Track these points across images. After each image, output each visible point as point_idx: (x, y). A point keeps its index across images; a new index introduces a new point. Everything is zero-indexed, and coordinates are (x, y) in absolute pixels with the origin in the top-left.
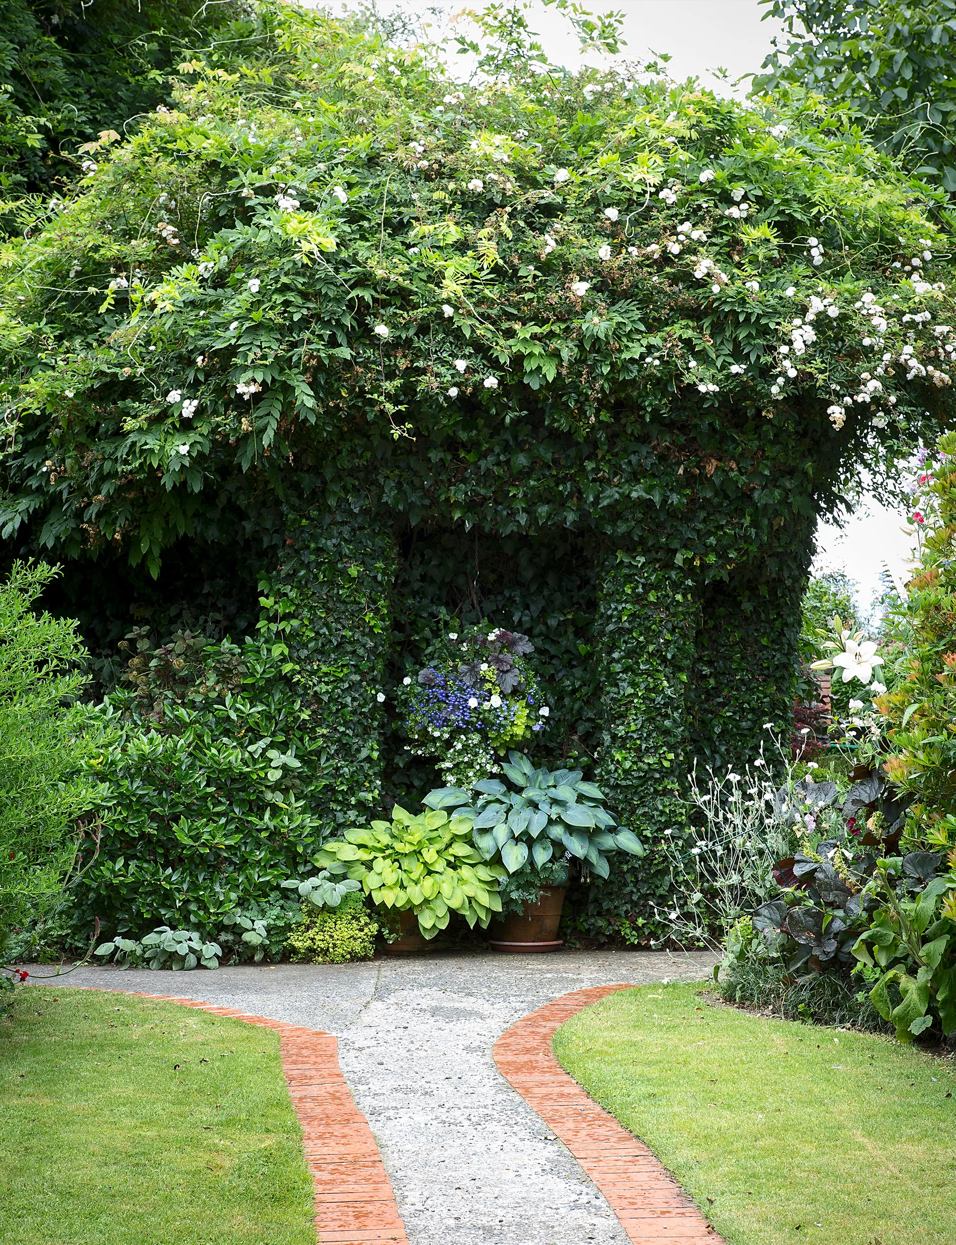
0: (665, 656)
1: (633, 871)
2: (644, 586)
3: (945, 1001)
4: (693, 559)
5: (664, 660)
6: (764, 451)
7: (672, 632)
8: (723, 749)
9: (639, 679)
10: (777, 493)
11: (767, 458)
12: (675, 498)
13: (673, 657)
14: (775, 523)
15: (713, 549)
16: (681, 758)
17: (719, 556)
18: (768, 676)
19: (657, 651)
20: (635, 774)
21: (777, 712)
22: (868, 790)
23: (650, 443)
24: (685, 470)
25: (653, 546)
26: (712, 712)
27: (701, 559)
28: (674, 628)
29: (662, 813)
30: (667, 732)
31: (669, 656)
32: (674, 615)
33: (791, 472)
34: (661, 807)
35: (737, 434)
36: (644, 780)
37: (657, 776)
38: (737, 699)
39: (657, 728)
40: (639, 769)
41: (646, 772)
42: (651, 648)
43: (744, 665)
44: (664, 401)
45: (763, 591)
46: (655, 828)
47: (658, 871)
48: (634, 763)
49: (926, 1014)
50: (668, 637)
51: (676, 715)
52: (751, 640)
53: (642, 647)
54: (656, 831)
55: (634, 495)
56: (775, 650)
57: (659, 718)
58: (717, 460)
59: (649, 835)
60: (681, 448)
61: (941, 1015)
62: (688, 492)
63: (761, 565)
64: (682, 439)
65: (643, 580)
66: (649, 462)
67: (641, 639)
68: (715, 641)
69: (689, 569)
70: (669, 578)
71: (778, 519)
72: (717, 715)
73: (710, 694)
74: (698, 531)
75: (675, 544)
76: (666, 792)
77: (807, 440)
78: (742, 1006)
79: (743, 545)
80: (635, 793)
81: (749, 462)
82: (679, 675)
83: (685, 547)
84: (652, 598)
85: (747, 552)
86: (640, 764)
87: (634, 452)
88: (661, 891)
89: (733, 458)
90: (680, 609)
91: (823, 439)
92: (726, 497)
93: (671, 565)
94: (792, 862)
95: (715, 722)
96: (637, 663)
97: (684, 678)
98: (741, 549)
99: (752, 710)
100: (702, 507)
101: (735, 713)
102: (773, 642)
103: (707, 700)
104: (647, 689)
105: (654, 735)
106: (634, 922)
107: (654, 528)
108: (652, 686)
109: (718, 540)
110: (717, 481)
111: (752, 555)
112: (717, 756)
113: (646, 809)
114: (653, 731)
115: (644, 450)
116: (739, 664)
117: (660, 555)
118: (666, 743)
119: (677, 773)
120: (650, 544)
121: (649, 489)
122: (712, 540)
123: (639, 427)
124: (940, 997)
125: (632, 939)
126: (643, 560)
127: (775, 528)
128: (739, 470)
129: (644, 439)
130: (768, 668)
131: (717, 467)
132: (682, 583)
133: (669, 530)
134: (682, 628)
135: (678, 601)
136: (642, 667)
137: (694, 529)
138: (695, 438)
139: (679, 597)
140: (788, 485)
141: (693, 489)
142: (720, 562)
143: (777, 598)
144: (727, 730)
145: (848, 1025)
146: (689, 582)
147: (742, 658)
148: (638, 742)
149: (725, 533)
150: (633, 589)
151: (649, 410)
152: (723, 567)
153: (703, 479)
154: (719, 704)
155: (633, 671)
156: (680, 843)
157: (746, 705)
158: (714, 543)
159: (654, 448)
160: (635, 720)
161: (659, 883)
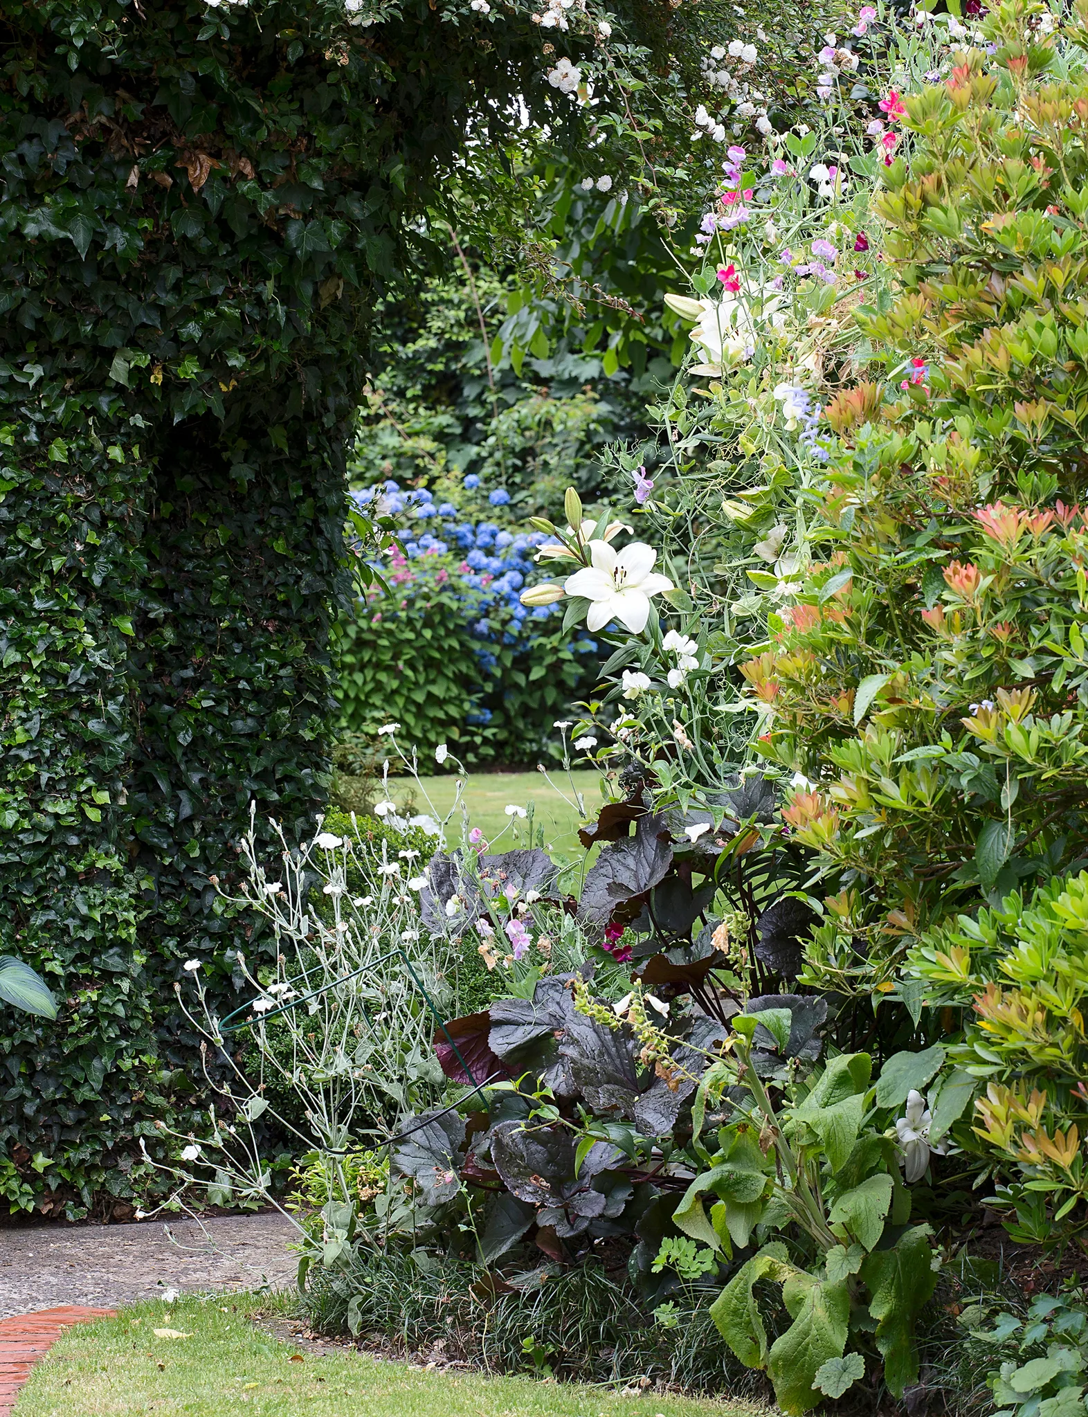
0: (87, 582)
1: (25, 1051)
2: (40, 426)
3: (890, 1320)
4: (149, 370)
5: (85, 588)
6: (311, 139)
7: (100, 528)
8: (195, 778)
9: (32, 632)
10: (336, 229)
11: (318, 154)
12: (118, 239)
13: (105, 582)
14: (323, 292)
15: (194, 349)
16: (122, 801)
17: (206, 364)
18: (285, 621)
19: (70, 570)
20: (27, 839)
21: (308, 697)
22: (631, 862)
23: (64, 116)
24: (143, 178)
25: (64, 341)
26: (170, 701)
27: (164, 369)
28: (104, 519)
29: (86, 922)
30: (94, 746)
31: (97, 580)
32: (104, 491)
33: (362, 184)
34: (84, 910)
35: (256, 99)
36: (45, 850)
37: (74, 841)
38: (223, 671)
39: (71, 737)
40: (36, 828)
41: (50, 834)
42: (57, 564)
43: (237, 597)
44: (111, 25)
45: (278, 438)
46: (70, 955)
47: (79, 1050)
48: (24, 814)
49: (848, 1350)
50: (92, 538)
51: (112, 707)
52: (250, 543)
53: (38, 562)
54: (74, 962)
55: (31, 230)
56: (301, 565)
57: (75, 716)
58: (210, 155)
59: (59, 971)
60: (134, 130)
61: (883, 1350)
62: (147, 224)
63: (287, 384)
64: (136, 110)
65: (38, 417)
66: (62, 157)
67: (36, 543)
68: (175, 548)
69: (139, 391)
70: (94, 411)
71: (330, 285)
72: (183, 706)
73: (165, 661)
74: (162, 310)
75: (111, 338)
76: (92, 876)
77: (393, 116)
78: (363, 1343)
79: (259, 341)
80: (28, 879)
81: (280, 161)
82: (116, 621)
83: (132, 343)
84: (58, 453)
85: (265, 356)
86: (38, 817)
87: (30, 137)
88: (85, 1093)
89: (245, 152)
90: (118, 478)
91: (421, 116)
92: (227, 234)
93: (96, 383)
94: (484, 1025)
95: (178, 721)
96: (27, 597)
97: (127, 627)
98: (255, 348)
99: (257, 694)
100: (173, 259)
101: (219, 701)
102: (296, 547)
103: (158, 675)
104: (51, 652)
105: (66, 751)
106: (25, 1162)
107: (67, 302)
108: (60, 645)
109: (207, 330)
110: (214, 204)
111: (275, 361)
112: (183, 795)
113: (52, 915)
114: (64, 743)
115: (53, 131)
116: (226, 596)
117: (76, 361)
118: (91, 770)
119: (114, 834)
120: (57, 336)
121: (63, 219)
122: (193, 330)
123: (44, 81)
124: (879, 1311)
125: (23, 1202)
126: (38, 371)
127: (324, 303)
128: (259, 178)
129: (52, 109)
130: (286, 604)
131: (212, 173)
132: (122, 422)
133: (101, 308)
134: (120, 520)
135: (113, 462)
136: (38, 604)
137: (156, 306)
138: (162, 110)
139: (116, 453)
140: (357, 211)
141: (156, 218)
142: (207, 377)
143: (305, 453)
144: (203, 737)
145: (645, 1380)
146: (138, 421)
147: (233, 583)
148: (32, 768)
149: (220, 314)
150: (18, 435)
151: (79, 43)
152: (211, 386)
153: (183, 196)
154: (184, 682)
155: (20, 615)
156: (125, 985)
157: (243, 685)
158: (197, 335)
159: (75, 129)
160: (23, 721)
161: (79, 1075)
